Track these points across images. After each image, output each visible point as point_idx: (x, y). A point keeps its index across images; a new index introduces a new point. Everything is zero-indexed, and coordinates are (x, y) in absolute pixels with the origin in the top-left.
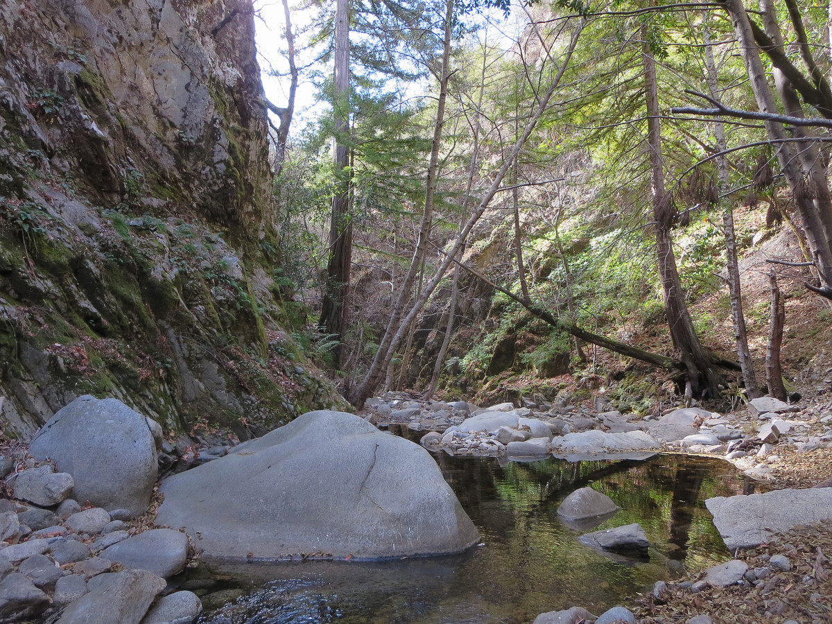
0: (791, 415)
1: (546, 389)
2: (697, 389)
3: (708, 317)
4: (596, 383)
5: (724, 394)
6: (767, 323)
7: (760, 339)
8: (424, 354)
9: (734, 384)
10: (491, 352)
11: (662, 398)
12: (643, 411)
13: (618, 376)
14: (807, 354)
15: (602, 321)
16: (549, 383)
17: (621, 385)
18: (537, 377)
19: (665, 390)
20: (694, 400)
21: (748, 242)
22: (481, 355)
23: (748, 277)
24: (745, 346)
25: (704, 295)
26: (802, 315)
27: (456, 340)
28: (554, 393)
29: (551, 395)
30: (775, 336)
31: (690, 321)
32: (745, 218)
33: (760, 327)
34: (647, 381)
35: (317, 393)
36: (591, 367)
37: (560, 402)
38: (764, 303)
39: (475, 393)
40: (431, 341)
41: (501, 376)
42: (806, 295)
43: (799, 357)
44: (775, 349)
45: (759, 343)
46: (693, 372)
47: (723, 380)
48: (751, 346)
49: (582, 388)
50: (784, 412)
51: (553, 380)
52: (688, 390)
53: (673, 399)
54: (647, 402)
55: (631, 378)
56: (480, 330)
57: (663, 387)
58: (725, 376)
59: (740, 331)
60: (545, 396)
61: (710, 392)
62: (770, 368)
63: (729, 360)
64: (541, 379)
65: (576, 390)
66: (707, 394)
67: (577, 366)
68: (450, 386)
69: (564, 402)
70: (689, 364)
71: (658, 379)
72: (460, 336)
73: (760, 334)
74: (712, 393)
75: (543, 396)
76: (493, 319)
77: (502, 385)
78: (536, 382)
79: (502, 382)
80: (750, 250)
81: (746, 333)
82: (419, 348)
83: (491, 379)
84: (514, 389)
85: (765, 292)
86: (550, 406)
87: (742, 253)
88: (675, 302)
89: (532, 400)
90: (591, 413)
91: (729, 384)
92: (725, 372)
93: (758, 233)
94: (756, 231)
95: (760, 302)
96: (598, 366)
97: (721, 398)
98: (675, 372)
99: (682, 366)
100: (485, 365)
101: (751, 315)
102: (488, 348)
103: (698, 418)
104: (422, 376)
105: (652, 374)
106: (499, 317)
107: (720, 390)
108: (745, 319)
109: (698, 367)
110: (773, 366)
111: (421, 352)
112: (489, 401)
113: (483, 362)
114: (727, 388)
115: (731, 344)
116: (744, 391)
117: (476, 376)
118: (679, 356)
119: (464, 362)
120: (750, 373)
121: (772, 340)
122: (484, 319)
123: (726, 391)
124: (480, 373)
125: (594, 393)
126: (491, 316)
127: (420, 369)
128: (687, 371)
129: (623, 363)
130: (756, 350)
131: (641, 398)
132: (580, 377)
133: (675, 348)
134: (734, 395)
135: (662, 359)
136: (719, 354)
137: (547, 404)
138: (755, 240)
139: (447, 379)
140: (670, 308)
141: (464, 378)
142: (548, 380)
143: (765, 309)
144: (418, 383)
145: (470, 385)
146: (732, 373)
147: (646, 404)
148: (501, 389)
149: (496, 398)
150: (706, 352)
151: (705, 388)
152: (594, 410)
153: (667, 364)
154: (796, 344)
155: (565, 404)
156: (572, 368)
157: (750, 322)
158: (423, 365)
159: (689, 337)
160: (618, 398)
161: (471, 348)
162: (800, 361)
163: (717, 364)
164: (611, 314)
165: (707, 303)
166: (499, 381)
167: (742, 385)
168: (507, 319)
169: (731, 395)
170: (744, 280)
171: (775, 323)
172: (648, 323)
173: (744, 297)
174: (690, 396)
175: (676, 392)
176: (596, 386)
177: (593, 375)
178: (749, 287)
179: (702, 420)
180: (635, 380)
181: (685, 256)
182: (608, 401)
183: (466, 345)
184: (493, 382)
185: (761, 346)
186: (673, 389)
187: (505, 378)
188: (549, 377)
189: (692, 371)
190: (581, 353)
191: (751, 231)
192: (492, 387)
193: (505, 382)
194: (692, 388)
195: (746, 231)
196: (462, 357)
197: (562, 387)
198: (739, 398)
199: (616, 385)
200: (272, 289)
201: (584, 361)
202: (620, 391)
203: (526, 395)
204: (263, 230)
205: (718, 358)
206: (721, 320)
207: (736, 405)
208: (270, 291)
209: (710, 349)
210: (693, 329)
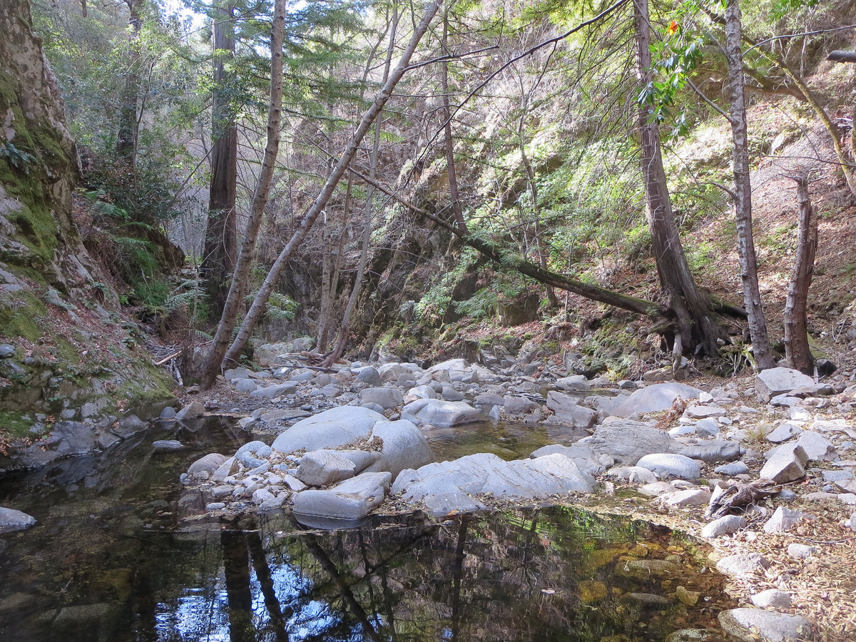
0: (821, 401)
1: (508, 341)
2: (688, 345)
3: (707, 247)
4: (567, 332)
5: (724, 352)
6: (786, 255)
7: (775, 277)
8: (377, 297)
9: (738, 338)
10: (450, 295)
11: (644, 355)
12: (620, 371)
13: (594, 325)
14: (841, 298)
15: (579, 255)
16: (513, 333)
17: (596, 336)
18: (500, 325)
19: (649, 345)
20: (684, 359)
21: (765, 149)
22: (438, 298)
23: (763, 194)
24: (754, 287)
25: (705, 219)
26: (834, 243)
27: (411, 280)
28: (519, 344)
29: (514, 347)
30: (802, 275)
31: (682, 253)
32: (763, 118)
33: (776, 260)
34: (627, 332)
35: (48, 386)
36: (562, 313)
37: (524, 357)
38: (783, 228)
39: (432, 344)
40: (384, 281)
41: (459, 323)
42: (840, 215)
43: (829, 303)
44: (800, 297)
45: (775, 283)
46: (685, 321)
47: (724, 333)
48: (763, 285)
49: (551, 339)
50: (811, 395)
51: (518, 329)
52: (677, 345)
53: (657, 356)
54: (626, 360)
55: (608, 327)
56: (439, 268)
57: (647, 340)
58: (727, 327)
59: (749, 268)
60: (508, 349)
61: (705, 348)
62: (790, 325)
63: (732, 306)
64: (505, 327)
65: (543, 342)
66: (702, 350)
67: (546, 311)
68: (405, 335)
69: (527, 357)
70: (680, 311)
71: (642, 329)
72: (416, 275)
73: (775, 269)
74: (709, 349)
75: (505, 349)
76: (454, 254)
77: (460, 335)
78: (499, 331)
79: (460, 331)
80: (768, 159)
81: (756, 268)
82: (372, 290)
83: (448, 327)
84: (473, 340)
85: (784, 213)
86: (513, 361)
87: (757, 164)
88: (663, 228)
89: (492, 354)
90: (558, 372)
91: (732, 338)
92: (726, 321)
93: (778, 137)
94: (777, 134)
95: (778, 227)
96: (570, 311)
97: (720, 356)
98: (661, 322)
99: (670, 314)
100: (442, 310)
101: (763, 245)
102: (445, 289)
103: (678, 402)
104: (376, 323)
105: (634, 322)
106: (460, 252)
107: (719, 346)
108: (756, 249)
109: (692, 314)
110: (795, 322)
111: (374, 295)
112: (446, 353)
113: (439, 306)
114: (728, 343)
115: (737, 284)
116: (750, 348)
117: (432, 323)
118: (667, 300)
119: (420, 306)
120: (760, 329)
121: (797, 282)
122: (444, 254)
123: (726, 348)
124: (437, 320)
125: (564, 346)
126: (451, 251)
127: (374, 314)
128: (677, 321)
129: (601, 308)
130: (769, 291)
131: (620, 354)
132: (549, 326)
133: (663, 289)
134: (737, 353)
135: (646, 304)
136: (720, 297)
137: (510, 359)
138: (775, 146)
139: (402, 327)
140: (656, 235)
141: (419, 326)
142: (512, 329)
143: (783, 236)
144: (371, 332)
145: (426, 334)
146: (735, 323)
147: (624, 362)
148: (459, 340)
149: (453, 350)
150: (703, 295)
151: (699, 342)
152: (563, 368)
153: (651, 311)
154: (826, 284)
155: (529, 360)
156: (541, 314)
157: (762, 252)
158: (377, 310)
159: (681, 276)
160: (592, 354)
161: (428, 289)
162: (831, 308)
163: (717, 310)
164: (590, 245)
165: (709, 229)
166: (457, 330)
167: (748, 341)
168: (468, 254)
169: (734, 354)
170: (757, 199)
171: (802, 256)
172: (634, 256)
173: (757, 221)
174: (679, 353)
175: (663, 347)
176: (567, 337)
177: (565, 323)
178: (764, 208)
179: (684, 405)
180: (613, 331)
181: (683, 169)
182: (579, 357)
183: (422, 286)
184: (450, 331)
185: (777, 286)
186: (659, 344)
187: (463, 326)
188: (513, 325)
189: (683, 321)
190: (552, 296)
191: (770, 135)
192: (449, 337)
193: (462, 331)
194: (683, 343)
195: (764, 135)
196: (418, 301)
197: (529, 338)
198: (744, 358)
199: (590, 336)
200: (15, 218)
201: (555, 305)
202: (595, 344)
203: (485, 347)
204: (12, 126)
205: (718, 303)
206: (725, 251)
207: (740, 367)
208: (11, 221)
209: (708, 291)
210: (686, 264)
